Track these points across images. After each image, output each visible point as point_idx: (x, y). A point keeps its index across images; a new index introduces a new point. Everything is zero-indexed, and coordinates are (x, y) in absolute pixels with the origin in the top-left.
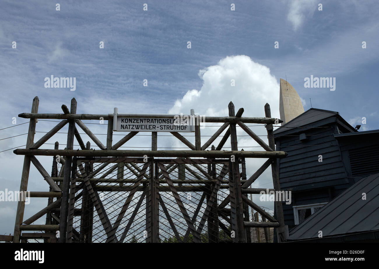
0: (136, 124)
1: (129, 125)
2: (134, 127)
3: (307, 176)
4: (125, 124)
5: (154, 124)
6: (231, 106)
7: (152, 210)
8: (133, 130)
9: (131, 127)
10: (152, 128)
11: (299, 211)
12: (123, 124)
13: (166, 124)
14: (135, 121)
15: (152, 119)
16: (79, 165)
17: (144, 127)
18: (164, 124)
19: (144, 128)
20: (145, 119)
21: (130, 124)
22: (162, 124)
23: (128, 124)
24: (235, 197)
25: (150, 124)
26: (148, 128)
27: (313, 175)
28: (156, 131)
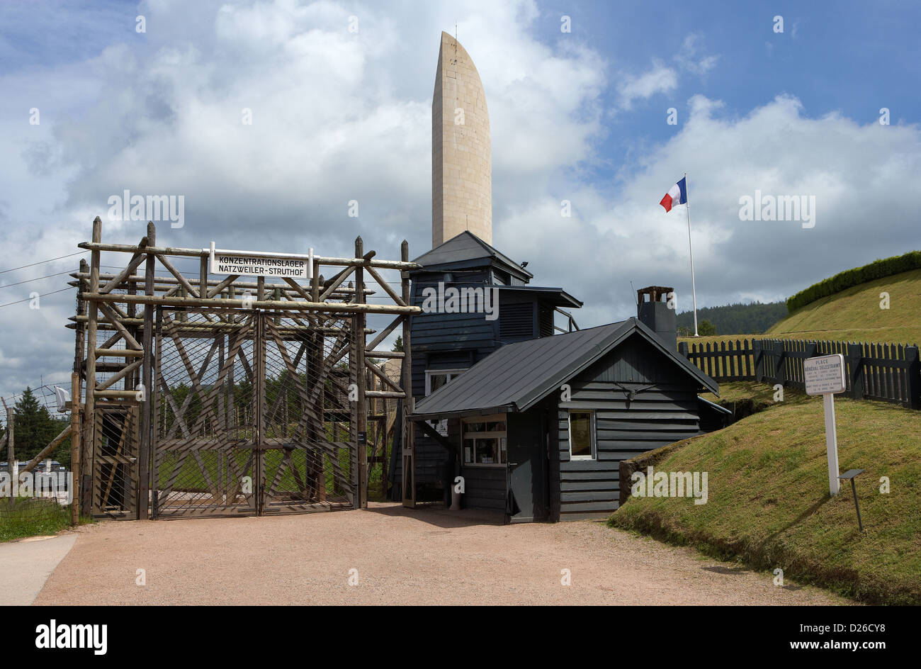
0: (239, 265)
1: (230, 267)
2: (236, 269)
3: (447, 332)
4: (224, 264)
5: (262, 266)
6: (359, 244)
7: (257, 375)
8: (234, 273)
9: (232, 269)
10: (259, 271)
11: (432, 377)
12: (222, 264)
13: (277, 267)
14: (237, 262)
15: (259, 260)
16: (165, 317)
17: (248, 269)
18: (274, 266)
19: (248, 271)
20: (250, 259)
21: (231, 264)
22: (271, 267)
23: (228, 264)
24: (356, 362)
25: (257, 266)
26: (254, 271)
27: (455, 331)
28: (263, 275)
